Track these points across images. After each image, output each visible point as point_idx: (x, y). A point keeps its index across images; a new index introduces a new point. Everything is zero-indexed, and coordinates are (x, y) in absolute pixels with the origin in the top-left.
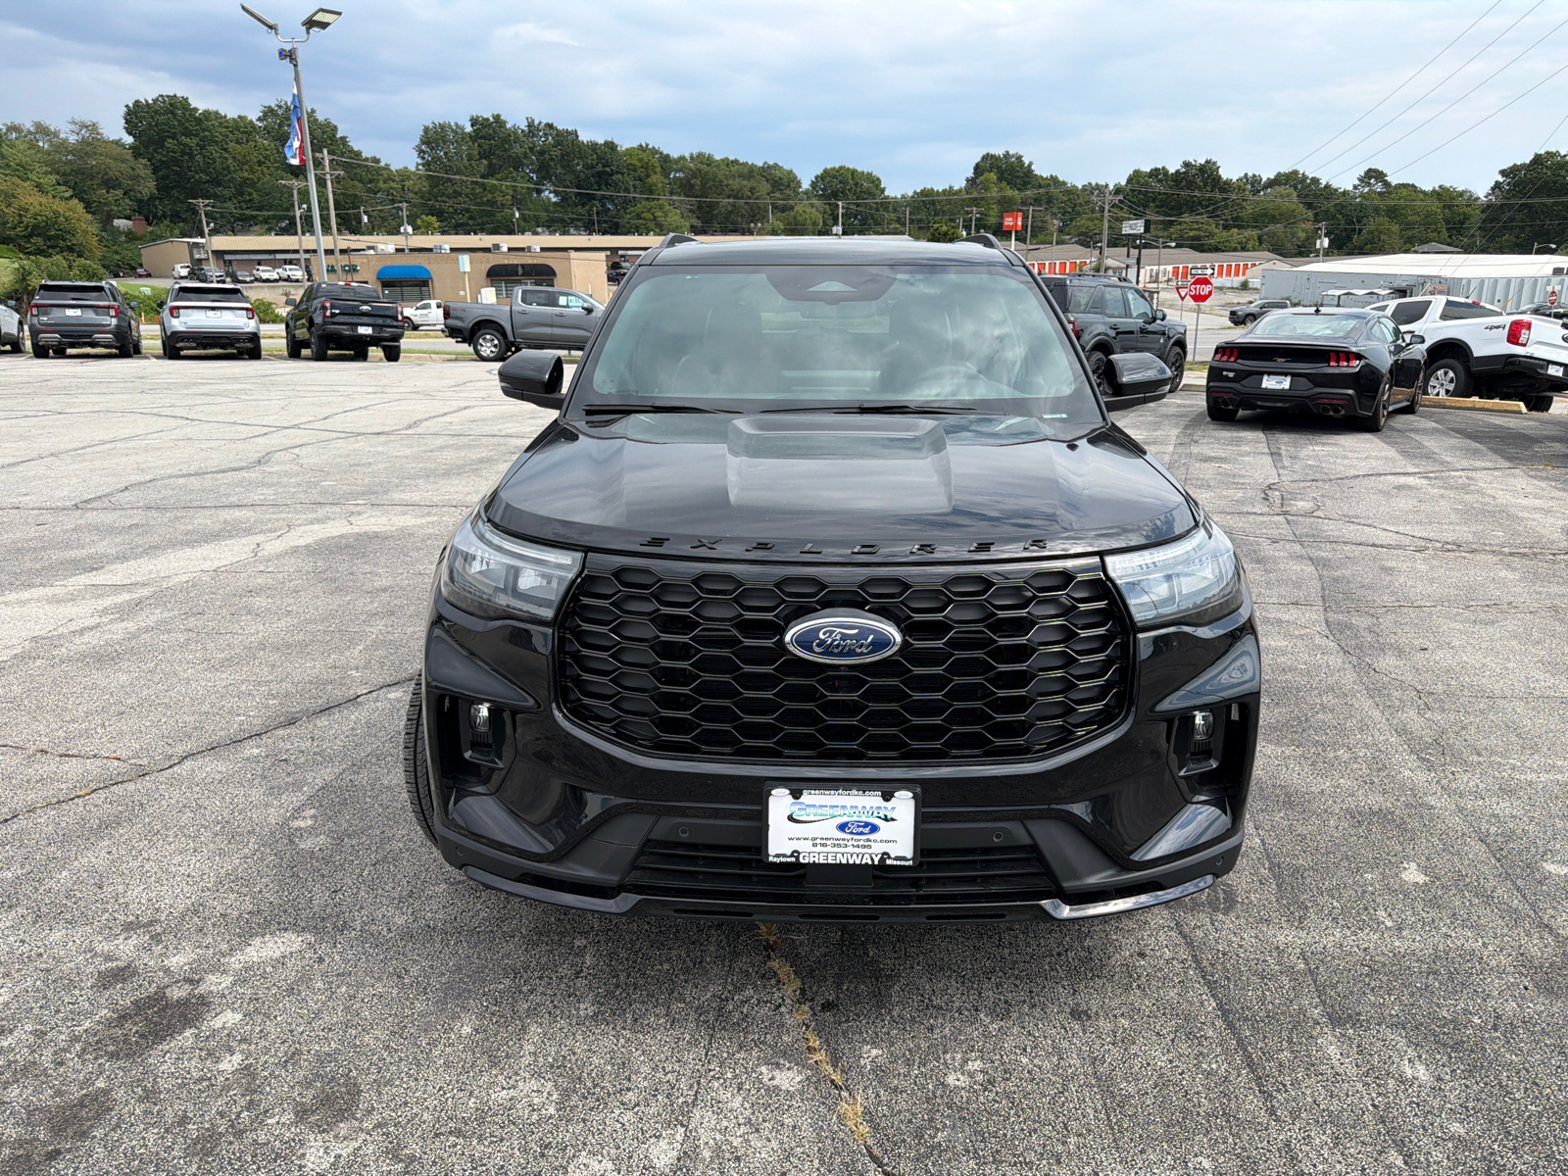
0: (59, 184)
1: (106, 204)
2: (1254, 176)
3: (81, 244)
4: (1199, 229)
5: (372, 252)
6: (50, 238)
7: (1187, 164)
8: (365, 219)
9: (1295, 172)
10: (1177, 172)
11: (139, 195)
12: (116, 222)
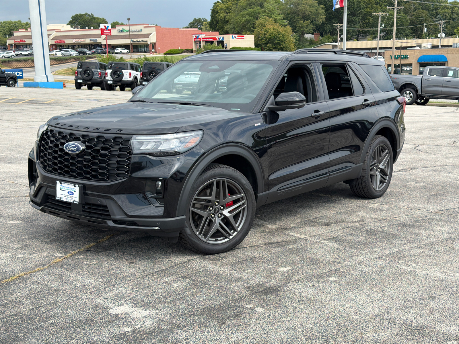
0: (284, 19)
1: (302, 27)
3: (287, 47)
5: (418, 48)
6: (274, 44)
8: (425, 30)
11: (317, 23)
12: (306, 36)
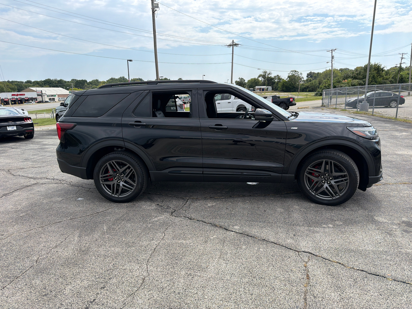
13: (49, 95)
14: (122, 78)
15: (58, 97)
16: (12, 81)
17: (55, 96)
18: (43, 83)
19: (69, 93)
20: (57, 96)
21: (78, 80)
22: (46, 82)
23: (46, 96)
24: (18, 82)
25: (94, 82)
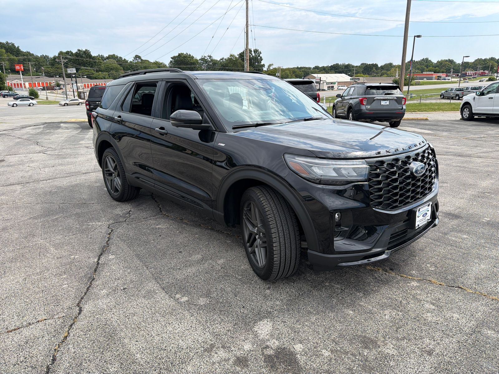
2: (102, 55)
4: (88, 72)
7: (79, 50)
9: (114, 55)
10: (77, 52)
13: (328, 83)
14: (424, 60)
15: (338, 85)
16: (301, 67)
17: (334, 83)
18: (329, 69)
19: (350, 80)
20: (337, 83)
21: (368, 64)
22: (332, 67)
23: (326, 83)
24: (306, 68)
25: (387, 66)
